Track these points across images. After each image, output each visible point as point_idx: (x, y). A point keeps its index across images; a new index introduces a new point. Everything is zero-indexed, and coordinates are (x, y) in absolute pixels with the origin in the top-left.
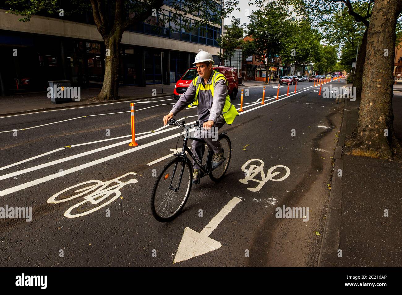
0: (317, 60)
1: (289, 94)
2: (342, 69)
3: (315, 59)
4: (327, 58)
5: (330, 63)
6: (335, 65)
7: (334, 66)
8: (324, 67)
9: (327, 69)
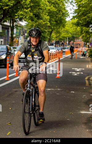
0: (35, 17)
1: (9, 76)
2: (76, 34)
3: (33, 15)
4: (50, 13)
5: (54, 23)
6: (64, 26)
7: (63, 29)
8: (46, 31)
9: (51, 34)
